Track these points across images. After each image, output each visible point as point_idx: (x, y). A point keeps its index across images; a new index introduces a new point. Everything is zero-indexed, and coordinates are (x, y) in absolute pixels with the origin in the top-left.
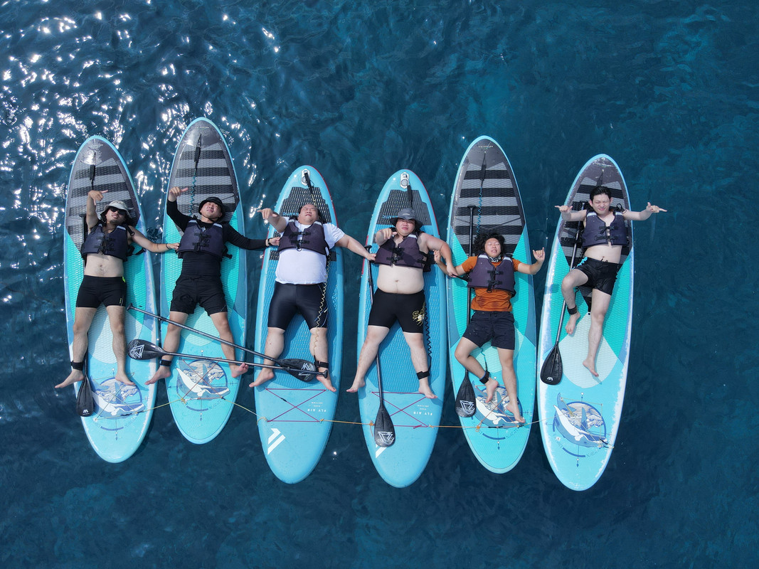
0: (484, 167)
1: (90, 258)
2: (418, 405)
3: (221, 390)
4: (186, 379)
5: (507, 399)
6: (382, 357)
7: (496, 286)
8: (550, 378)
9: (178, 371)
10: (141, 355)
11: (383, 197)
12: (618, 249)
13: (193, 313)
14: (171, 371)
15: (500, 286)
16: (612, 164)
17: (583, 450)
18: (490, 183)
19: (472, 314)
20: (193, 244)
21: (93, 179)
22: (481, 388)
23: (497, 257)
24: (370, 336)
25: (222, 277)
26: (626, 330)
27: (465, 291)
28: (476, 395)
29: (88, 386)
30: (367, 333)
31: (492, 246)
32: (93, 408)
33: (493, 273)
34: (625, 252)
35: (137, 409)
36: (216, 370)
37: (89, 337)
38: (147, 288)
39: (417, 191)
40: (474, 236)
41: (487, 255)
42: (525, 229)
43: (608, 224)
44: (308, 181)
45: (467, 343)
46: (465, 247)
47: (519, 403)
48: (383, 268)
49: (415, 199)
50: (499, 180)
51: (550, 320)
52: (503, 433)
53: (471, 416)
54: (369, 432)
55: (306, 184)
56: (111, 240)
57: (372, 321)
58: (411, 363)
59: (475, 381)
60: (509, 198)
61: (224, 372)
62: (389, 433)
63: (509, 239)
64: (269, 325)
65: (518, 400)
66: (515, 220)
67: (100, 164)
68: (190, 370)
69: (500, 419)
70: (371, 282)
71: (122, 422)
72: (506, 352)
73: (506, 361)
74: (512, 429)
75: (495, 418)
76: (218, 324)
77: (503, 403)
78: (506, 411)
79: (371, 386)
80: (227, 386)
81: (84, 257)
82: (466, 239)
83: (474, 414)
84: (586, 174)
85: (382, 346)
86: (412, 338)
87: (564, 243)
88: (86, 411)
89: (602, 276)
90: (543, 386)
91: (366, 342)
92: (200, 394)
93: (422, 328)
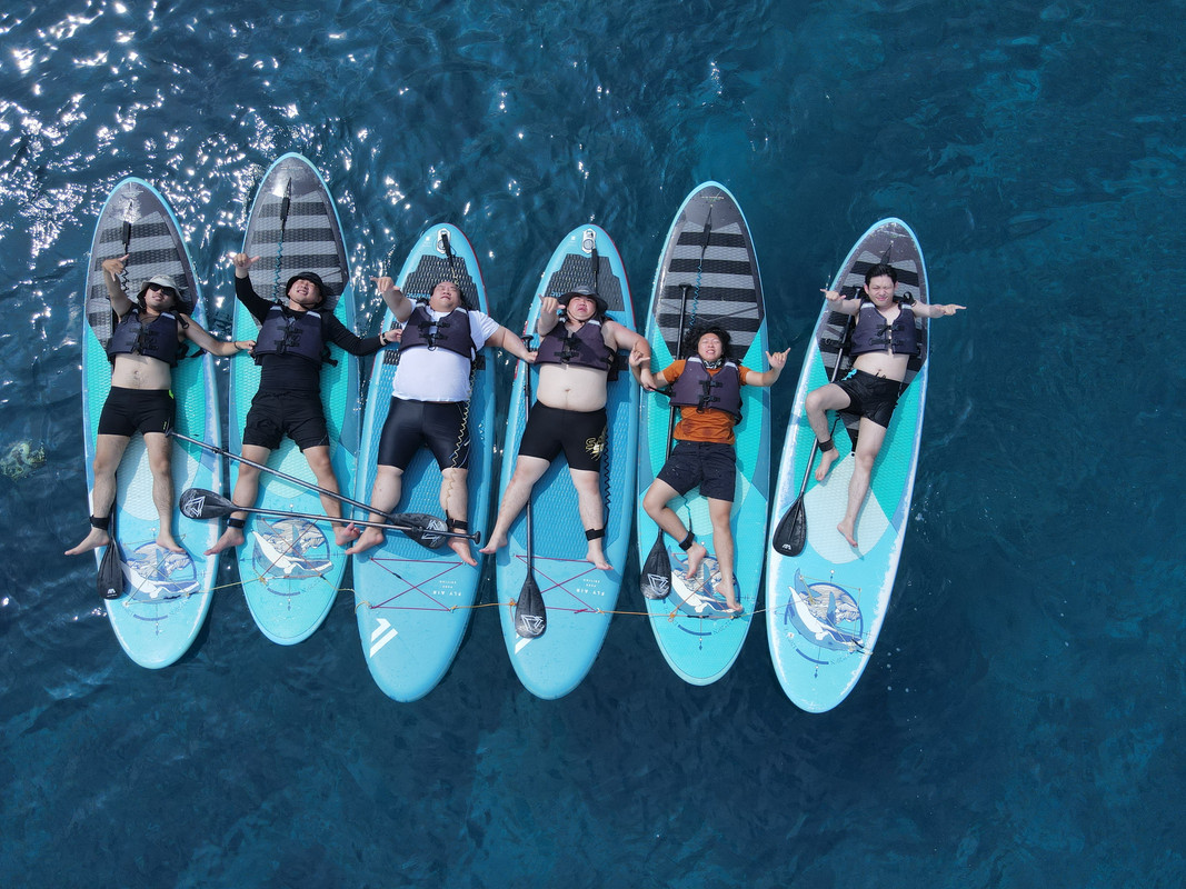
0: (708, 227)
1: (120, 360)
2: (585, 579)
3: (319, 563)
4: (267, 547)
5: (718, 576)
6: (536, 507)
7: (711, 404)
8: (786, 546)
9: (255, 536)
10: (200, 511)
11: (556, 263)
12: (903, 360)
13: (278, 448)
14: (244, 536)
15: (716, 404)
16: (906, 233)
17: (826, 654)
18: (715, 253)
19: (675, 445)
20: (276, 342)
21: (127, 243)
22: (680, 558)
23: (715, 361)
24: (521, 471)
25: (322, 395)
26: (906, 483)
27: (667, 413)
28: (672, 567)
29: (116, 554)
30: (515, 467)
31: (709, 346)
32: (123, 587)
33: (707, 385)
34: (914, 366)
35: (188, 589)
36: (313, 534)
37: (118, 479)
38: (207, 407)
39: (607, 259)
40: (686, 330)
41: (701, 357)
42: (764, 324)
43: (890, 323)
44: (447, 247)
45: (662, 488)
46: (671, 346)
47: (735, 583)
48: (546, 370)
49: (602, 270)
50: (730, 248)
51: (795, 459)
52: (708, 625)
53: (663, 598)
54: (507, 614)
55: (443, 252)
56: (152, 333)
57: (525, 449)
58: (578, 516)
59: (672, 545)
60: (742, 276)
61: (324, 536)
62: (537, 618)
63: (737, 338)
64: (380, 462)
65: (735, 578)
66: (749, 310)
67: (138, 220)
68: (273, 535)
69: (705, 604)
70: (528, 391)
71: (166, 607)
72: (720, 504)
73: (719, 518)
74: (721, 622)
75: (698, 603)
76: (314, 464)
77: (713, 581)
78: (716, 594)
79: (517, 547)
80: (328, 558)
81: (112, 359)
82: (674, 334)
83: (667, 595)
84: (867, 246)
85: (537, 488)
86: (581, 479)
87: (826, 346)
88: (111, 591)
89: (876, 400)
90: (775, 557)
91: (513, 479)
92: (288, 571)
93: (599, 465)
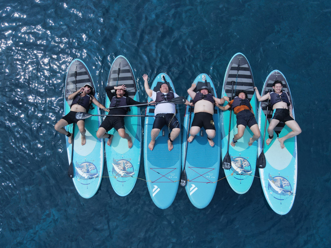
0: (239, 65)
3: (131, 173)
9: (113, 165)
18: (241, 72)
21: (76, 77)
31: (242, 96)
36: (129, 164)
50: (245, 71)
55: (163, 81)
60: (249, 79)
61: (132, 165)
66: (251, 89)
67: (79, 71)
68: (118, 165)
71: (90, 181)
92: (122, 175)
